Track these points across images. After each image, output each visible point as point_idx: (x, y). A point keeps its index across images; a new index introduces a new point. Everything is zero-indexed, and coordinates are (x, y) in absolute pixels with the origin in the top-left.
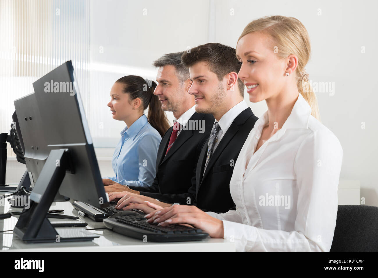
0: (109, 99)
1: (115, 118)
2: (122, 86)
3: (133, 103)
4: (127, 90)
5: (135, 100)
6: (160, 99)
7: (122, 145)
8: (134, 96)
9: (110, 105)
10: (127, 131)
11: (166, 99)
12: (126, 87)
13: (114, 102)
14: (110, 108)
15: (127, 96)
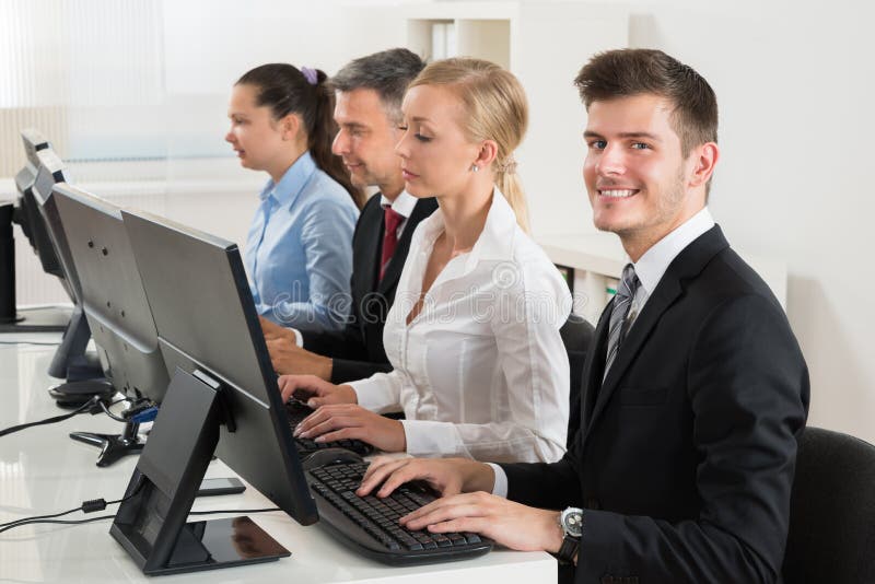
0: (227, 126)
1: (245, 166)
2: (252, 91)
3: (282, 125)
4: (263, 100)
5: (284, 121)
6: (346, 162)
7: (267, 222)
8: (282, 111)
9: (232, 139)
10: (273, 192)
11: (361, 164)
12: (260, 93)
13: (239, 131)
14: (231, 145)
15: (265, 113)
